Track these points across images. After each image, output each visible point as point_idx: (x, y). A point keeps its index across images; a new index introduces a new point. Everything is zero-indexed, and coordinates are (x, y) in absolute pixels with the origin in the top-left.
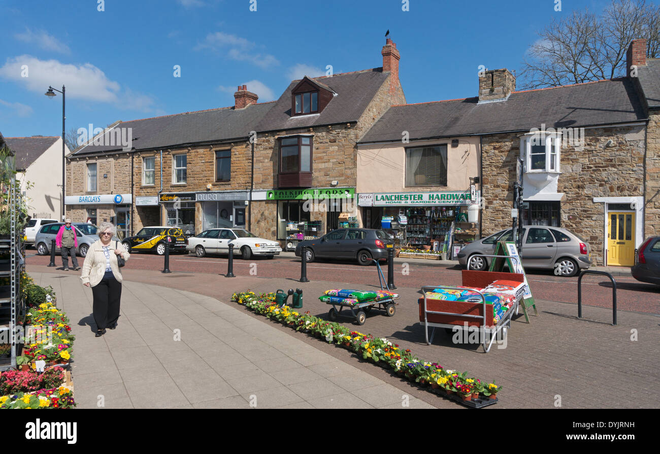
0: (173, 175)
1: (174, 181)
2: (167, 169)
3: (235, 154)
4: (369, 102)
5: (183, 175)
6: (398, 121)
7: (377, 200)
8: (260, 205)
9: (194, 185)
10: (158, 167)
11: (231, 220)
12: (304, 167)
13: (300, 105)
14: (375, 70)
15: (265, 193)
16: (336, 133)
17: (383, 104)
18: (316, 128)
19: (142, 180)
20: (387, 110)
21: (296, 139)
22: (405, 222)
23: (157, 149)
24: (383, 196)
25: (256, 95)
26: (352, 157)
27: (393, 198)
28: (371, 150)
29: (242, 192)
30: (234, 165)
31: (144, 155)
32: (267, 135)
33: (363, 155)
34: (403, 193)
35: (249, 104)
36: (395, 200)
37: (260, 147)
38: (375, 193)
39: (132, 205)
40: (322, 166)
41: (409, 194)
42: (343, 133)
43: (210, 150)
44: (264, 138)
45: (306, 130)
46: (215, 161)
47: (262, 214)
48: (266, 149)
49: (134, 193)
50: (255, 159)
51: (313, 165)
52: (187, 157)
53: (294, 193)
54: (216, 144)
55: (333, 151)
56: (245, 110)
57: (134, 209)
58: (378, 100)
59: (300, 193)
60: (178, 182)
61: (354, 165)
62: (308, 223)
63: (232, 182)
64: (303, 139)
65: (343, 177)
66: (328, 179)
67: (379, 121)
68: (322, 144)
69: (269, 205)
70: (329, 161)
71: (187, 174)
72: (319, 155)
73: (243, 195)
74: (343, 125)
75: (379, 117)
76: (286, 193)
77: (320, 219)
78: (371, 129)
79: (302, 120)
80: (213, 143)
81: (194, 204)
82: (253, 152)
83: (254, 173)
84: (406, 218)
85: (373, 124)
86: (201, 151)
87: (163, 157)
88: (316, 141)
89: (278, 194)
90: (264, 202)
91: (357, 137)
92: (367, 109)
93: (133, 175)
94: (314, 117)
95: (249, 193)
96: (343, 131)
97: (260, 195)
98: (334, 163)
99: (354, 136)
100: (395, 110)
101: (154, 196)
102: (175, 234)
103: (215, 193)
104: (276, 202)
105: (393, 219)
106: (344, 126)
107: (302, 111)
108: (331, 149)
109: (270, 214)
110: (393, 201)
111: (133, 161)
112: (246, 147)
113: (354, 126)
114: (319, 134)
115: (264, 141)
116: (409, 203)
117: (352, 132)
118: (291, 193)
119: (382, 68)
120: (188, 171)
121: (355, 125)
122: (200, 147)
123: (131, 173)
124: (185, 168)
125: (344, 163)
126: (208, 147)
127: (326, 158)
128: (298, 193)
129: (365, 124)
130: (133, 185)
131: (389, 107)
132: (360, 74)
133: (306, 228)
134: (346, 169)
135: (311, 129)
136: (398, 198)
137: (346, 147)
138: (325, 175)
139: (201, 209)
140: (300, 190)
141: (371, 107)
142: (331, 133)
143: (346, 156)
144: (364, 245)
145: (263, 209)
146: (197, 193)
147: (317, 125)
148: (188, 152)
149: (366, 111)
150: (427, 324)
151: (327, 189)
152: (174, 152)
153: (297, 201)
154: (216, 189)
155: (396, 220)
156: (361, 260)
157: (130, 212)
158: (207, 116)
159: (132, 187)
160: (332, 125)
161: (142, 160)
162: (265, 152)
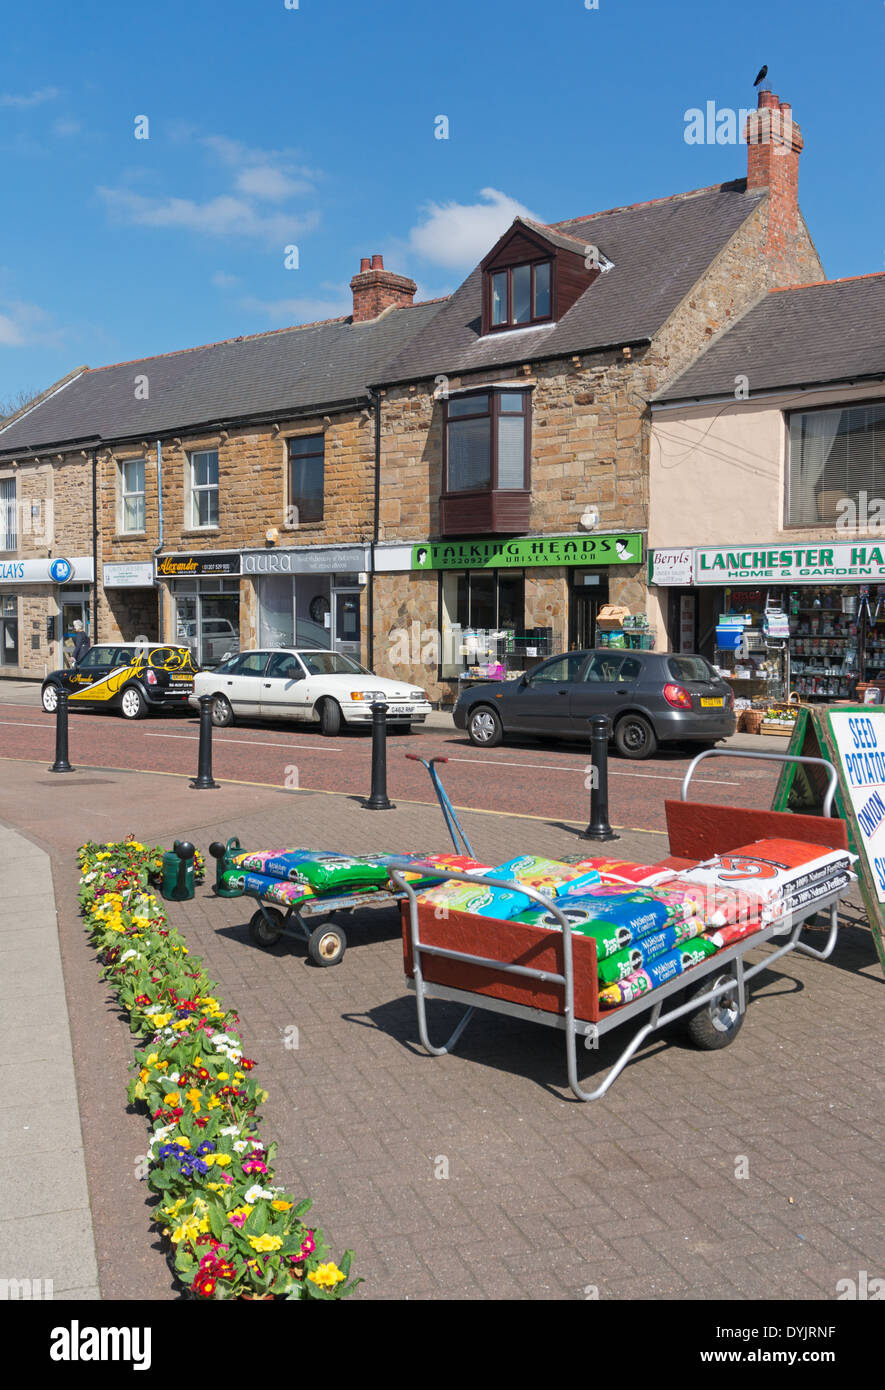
0: (186, 505)
1: (191, 522)
2: (173, 490)
3: (335, 447)
4: (692, 283)
5: (210, 507)
6: (779, 333)
7: (703, 567)
8: (396, 584)
9: (237, 531)
10: (152, 486)
11: (327, 625)
12: (509, 475)
13: (505, 303)
14: (726, 187)
15: (409, 551)
16: (593, 376)
17: (742, 287)
18: (541, 364)
19: (117, 519)
20: (755, 303)
21: (484, 399)
22: (781, 630)
23: (150, 438)
24: (719, 556)
25: (411, 281)
26: (638, 445)
27: (749, 561)
28: (688, 422)
29: (351, 548)
30: (332, 476)
31: (121, 455)
32: (412, 389)
33: (669, 437)
34: (776, 545)
35: (390, 306)
36: (755, 565)
37: (395, 423)
38: (700, 548)
39: (95, 585)
40: (557, 472)
41: (793, 549)
42: (611, 376)
43: (273, 438)
44: (406, 399)
45: (514, 371)
46: (285, 466)
47: (402, 610)
48: (412, 429)
49: (99, 554)
50: (383, 457)
51: (533, 470)
52: (220, 457)
53: (481, 550)
54: (288, 421)
55: (586, 430)
56: (377, 324)
57: (99, 596)
58: (724, 274)
59: (498, 550)
60: (201, 524)
61: (643, 467)
62: (517, 634)
63: (328, 520)
64: (504, 398)
65: (610, 501)
66: (572, 509)
67: (726, 336)
68: (556, 411)
69: (420, 584)
70: (572, 458)
71: (221, 501)
72: (549, 442)
73: (354, 556)
74: (611, 352)
75: (728, 325)
76: (461, 549)
77: (551, 622)
78: (700, 359)
79: (508, 343)
80: (281, 417)
81: (235, 583)
82: (378, 437)
83: (381, 497)
84: (785, 618)
85: (705, 346)
86: (252, 439)
87: (165, 460)
88: (540, 401)
89: (441, 552)
90: (407, 577)
91: (650, 387)
92: (686, 302)
93: (95, 508)
94: (538, 334)
95: (367, 553)
96: (614, 369)
97: (395, 558)
98: (587, 464)
99: (641, 382)
100: (781, 302)
101: (144, 561)
102: (169, 664)
103: (285, 552)
104: (436, 575)
105: (749, 622)
106: (614, 355)
107: (509, 319)
108: (581, 423)
109: (421, 609)
110: (750, 570)
111: (94, 471)
112: (361, 425)
113: (642, 354)
114: (549, 382)
115: (405, 408)
116: (794, 575)
117: (636, 371)
118: (474, 550)
119: (745, 180)
120: (223, 495)
121: (645, 352)
122: (250, 429)
123: (91, 502)
124: (215, 485)
125: (615, 461)
126: (269, 428)
127: (566, 448)
128: (491, 550)
129: (677, 349)
130: (96, 533)
131: (763, 295)
132: (683, 203)
133: (510, 648)
134: (619, 478)
135: (526, 367)
136: (763, 561)
137: (619, 415)
138: (563, 499)
139: (253, 596)
140: (498, 543)
141: (701, 296)
142: (580, 378)
143: (620, 443)
144: (633, 700)
145: (405, 595)
146: (244, 553)
147: (542, 355)
148: (222, 444)
149: (682, 309)
150: (423, 990)
151: (568, 538)
152: (189, 444)
153: (491, 574)
154: (286, 543)
155: (759, 624)
156: (626, 744)
157: (92, 604)
158: (284, 345)
159: (95, 540)
160: (581, 354)
161: (117, 467)
162: (407, 438)
